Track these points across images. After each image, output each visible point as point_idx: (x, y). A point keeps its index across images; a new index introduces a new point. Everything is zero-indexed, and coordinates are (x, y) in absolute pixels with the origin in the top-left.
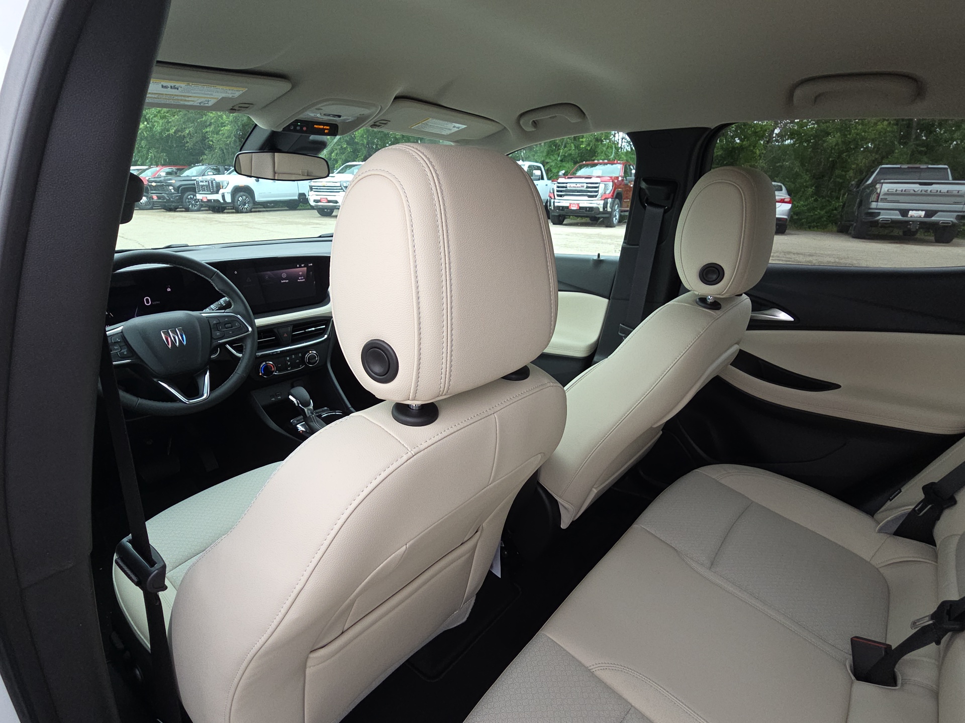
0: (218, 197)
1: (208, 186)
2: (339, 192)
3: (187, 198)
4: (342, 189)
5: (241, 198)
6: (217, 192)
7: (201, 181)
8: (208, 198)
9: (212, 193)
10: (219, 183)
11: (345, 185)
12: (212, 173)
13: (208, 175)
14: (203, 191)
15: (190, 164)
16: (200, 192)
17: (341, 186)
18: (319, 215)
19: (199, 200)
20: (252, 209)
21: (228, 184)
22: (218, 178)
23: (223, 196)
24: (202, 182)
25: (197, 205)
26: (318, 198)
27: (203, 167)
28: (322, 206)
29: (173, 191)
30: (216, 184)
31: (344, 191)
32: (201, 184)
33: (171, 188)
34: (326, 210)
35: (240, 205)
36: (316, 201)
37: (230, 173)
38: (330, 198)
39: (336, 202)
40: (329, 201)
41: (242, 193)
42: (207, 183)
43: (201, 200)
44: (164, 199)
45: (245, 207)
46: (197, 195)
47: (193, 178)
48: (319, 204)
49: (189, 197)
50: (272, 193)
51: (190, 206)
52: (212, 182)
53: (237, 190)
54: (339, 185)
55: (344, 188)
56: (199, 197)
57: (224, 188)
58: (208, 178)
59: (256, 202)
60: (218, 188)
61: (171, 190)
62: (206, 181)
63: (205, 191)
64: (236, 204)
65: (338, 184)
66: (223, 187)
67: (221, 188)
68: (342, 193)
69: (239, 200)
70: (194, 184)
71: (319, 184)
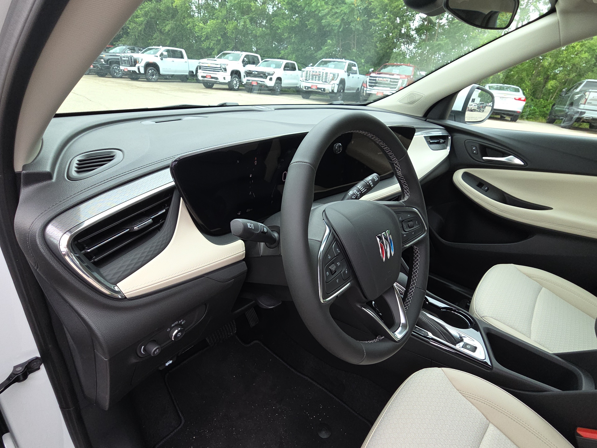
0: (135, 69)
1: (128, 61)
2: (219, 71)
3: (113, 68)
4: (221, 70)
5: (150, 71)
6: (135, 66)
7: (124, 57)
8: (128, 69)
9: (131, 66)
10: (136, 59)
11: (223, 67)
12: (130, 52)
13: (128, 53)
14: (124, 64)
16: (123, 65)
17: (220, 68)
18: (204, 87)
19: (121, 70)
21: (142, 60)
22: (135, 55)
23: (139, 69)
25: (120, 74)
26: (205, 75)
27: (124, 47)
28: (207, 80)
29: (103, 62)
30: (134, 60)
31: (222, 71)
32: (123, 59)
33: (102, 60)
34: (209, 84)
35: (150, 76)
36: (202, 77)
37: (143, 53)
38: (212, 76)
39: (217, 79)
40: (212, 78)
41: (151, 68)
42: (128, 58)
43: (124, 70)
44: (98, 68)
45: (153, 77)
46: (121, 66)
47: (117, 54)
48: (205, 79)
49: (115, 68)
50: (171, 69)
51: (115, 74)
52: (131, 58)
53: (148, 65)
54: (220, 67)
55: (222, 69)
56: (122, 68)
57: (139, 62)
58: (128, 55)
59: (161, 75)
60: (134, 62)
61: (102, 62)
62: (127, 57)
63: (126, 64)
64: (147, 74)
65: (219, 66)
66: (138, 62)
67: (137, 62)
68: (221, 73)
69: (149, 73)
70: (119, 59)
71: (206, 65)
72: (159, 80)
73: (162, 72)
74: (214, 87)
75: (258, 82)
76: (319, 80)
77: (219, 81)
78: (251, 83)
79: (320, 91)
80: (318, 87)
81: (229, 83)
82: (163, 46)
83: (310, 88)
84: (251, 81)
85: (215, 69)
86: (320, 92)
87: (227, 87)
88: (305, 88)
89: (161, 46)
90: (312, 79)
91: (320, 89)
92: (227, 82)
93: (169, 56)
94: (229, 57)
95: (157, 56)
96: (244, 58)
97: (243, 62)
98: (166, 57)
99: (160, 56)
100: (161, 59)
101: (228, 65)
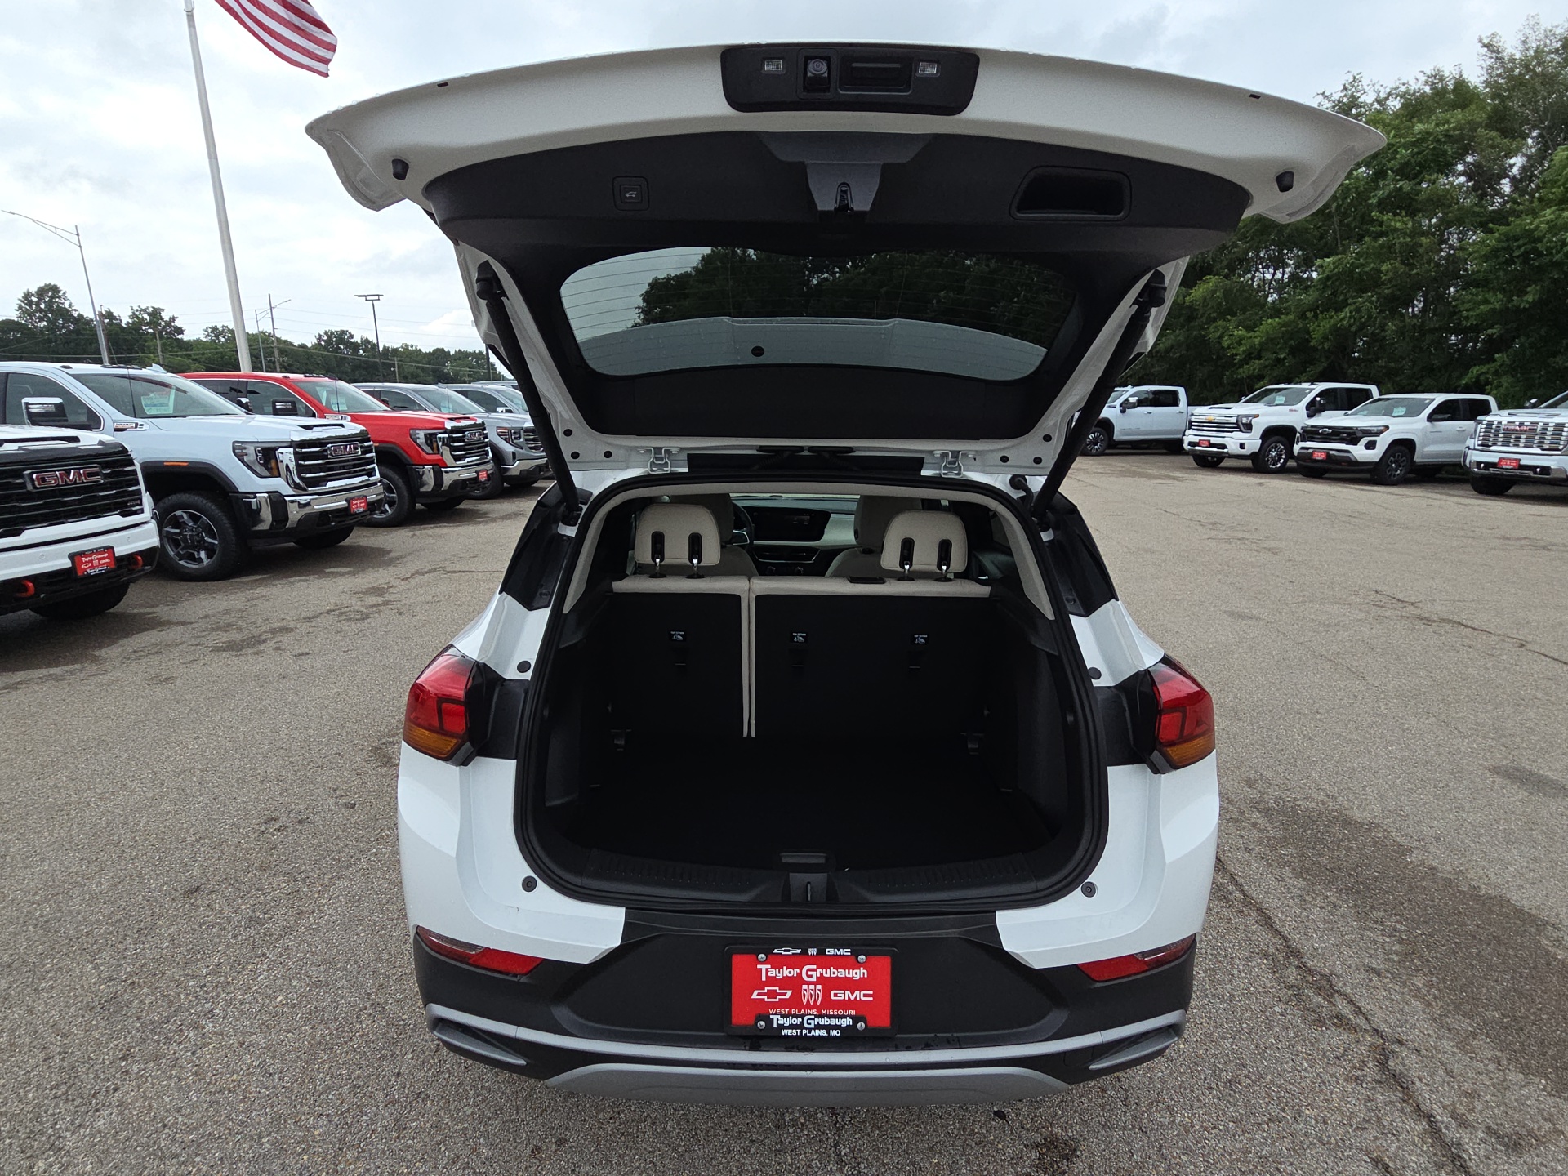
4: (1238, 428)
11: (1244, 420)
18: (1196, 466)
20: (1105, 450)
26: (1196, 439)
28: (1199, 451)
31: (1241, 431)
34: (1209, 459)
35: (1088, 445)
36: (1191, 444)
38: (1213, 440)
39: (1224, 446)
40: (1212, 445)
41: (1095, 429)
45: (1096, 447)
48: (1197, 448)
50: (1143, 429)
54: (1235, 421)
55: (1241, 426)
59: (1114, 440)
65: (1233, 420)
68: (1238, 435)
69: (1089, 438)
71: (1202, 419)
72: (1107, 451)
73: (1117, 436)
74: (1223, 465)
75: (1331, 452)
76: (1528, 444)
77: (1227, 453)
78: (1312, 454)
79: (1531, 474)
80: (1522, 462)
81: (1253, 456)
82: (1133, 386)
83: (1494, 465)
84: (1310, 451)
85: (1220, 427)
86: (1529, 477)
87: (1248, 463)
88: (1479, 467)
89: (1130, 386)
90: (1506, 443)
91: (1532, 468)
92: (1249, 453)
93: (1141, 403)
94: (1278, 398)
95: (1115, 407)
96: (1315, 398)
97: (1308, 407)
98: (1133, 406)
99: (1121, 405)
100: (1123, 411)
101: (1258, 416)
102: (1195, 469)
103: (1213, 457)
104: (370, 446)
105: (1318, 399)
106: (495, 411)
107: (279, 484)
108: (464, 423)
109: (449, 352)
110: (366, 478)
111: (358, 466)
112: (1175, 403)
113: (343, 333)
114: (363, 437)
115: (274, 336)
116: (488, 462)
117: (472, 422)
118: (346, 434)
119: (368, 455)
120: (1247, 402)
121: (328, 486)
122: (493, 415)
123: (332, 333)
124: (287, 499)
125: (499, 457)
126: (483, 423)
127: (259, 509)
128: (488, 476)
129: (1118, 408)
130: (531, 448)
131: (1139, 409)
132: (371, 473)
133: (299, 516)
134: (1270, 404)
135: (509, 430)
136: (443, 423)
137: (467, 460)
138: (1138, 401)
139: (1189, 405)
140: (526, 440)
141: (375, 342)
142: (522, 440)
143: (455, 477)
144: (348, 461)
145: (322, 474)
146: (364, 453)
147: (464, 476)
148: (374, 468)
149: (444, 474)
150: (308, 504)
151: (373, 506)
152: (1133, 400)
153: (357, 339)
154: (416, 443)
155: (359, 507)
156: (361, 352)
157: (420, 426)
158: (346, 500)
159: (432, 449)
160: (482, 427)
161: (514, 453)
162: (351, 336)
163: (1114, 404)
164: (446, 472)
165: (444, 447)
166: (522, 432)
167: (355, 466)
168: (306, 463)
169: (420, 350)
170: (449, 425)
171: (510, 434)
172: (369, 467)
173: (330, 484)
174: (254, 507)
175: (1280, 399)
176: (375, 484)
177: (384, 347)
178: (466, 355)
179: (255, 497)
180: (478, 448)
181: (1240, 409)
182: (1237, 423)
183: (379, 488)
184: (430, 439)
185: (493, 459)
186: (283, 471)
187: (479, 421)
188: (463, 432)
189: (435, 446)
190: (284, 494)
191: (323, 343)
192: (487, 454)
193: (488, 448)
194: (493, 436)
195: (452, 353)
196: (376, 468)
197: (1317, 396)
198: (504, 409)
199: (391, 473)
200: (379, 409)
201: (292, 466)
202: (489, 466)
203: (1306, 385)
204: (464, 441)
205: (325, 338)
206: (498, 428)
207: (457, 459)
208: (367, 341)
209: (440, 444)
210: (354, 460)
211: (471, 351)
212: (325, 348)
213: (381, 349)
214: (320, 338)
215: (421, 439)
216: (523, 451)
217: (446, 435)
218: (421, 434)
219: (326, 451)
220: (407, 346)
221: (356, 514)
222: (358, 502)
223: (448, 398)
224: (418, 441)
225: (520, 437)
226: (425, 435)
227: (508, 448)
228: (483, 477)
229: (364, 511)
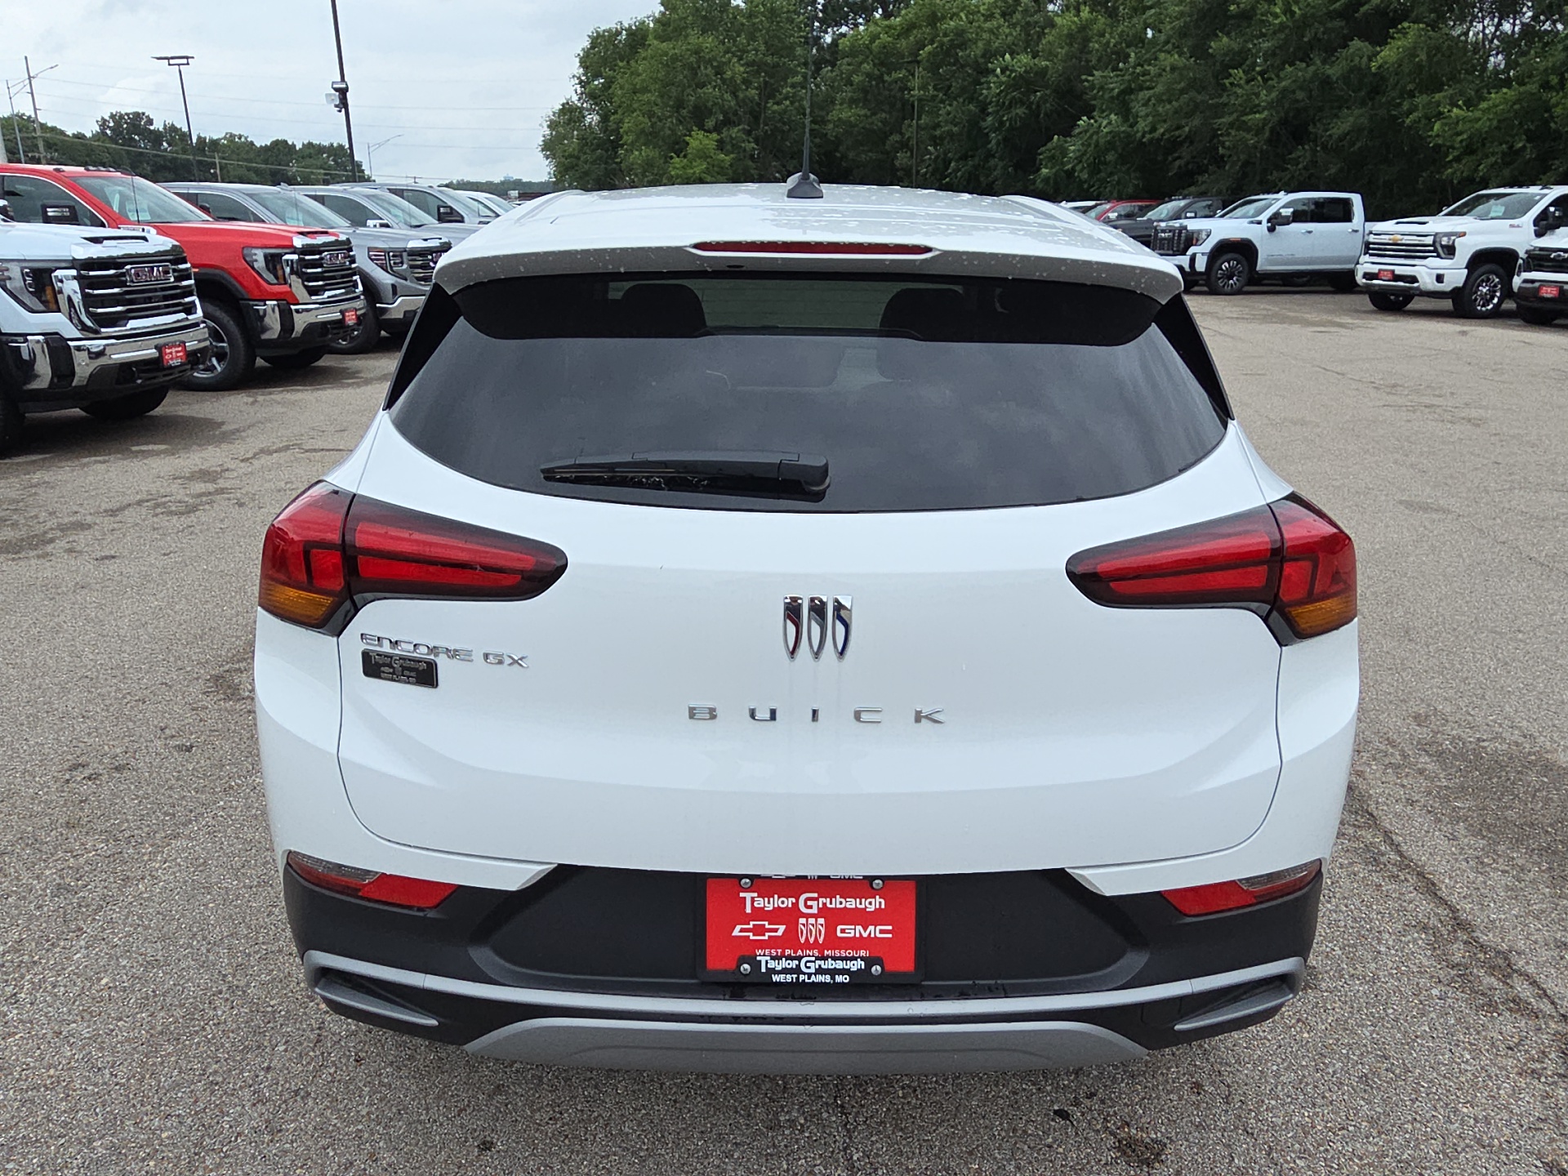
4: (1435, 251)
5: (1226, 264)
6: (1184, 252)
10: (1193, 232)
11: (1445, 241)
13: (1187, 218)
15: (1162, 197)
18: (1372, 307)
20: (1242, 287)
21: (1208, 236)
22: (1196, 225)
23: (1193, 260)
24: (1163, 231)
26: (1375, 269)
27: (1182, 203)
28: (1379, 285)
30: (1186, 237)
31: (1439, 256)
32: (1162, 235)
34: (1392, 297)
35: (1220, 279)
36: (1366, 275)
37: (1222, 216)
38: (1399, 270)
39: (1414, 279)
40: (1397, 278)
41: (1229, 256)
42: (1170, 234)
45: (1231, 281)
48: (1375, 282)
50: (1297, 256)
52: (1180, 233)
53: (1225, 248)
54: (1431, 242)
55: (1440, 249)
57: (1199, 243)
58: (1176, 224)
59: (1257, 272)
60: (1191, 239)
62: (1170, 231)
64: (1213, 273)
65: (1429, 240)
66: (1197, 240)
67: (1194, 242)
68: (1434, 262)
69: (1222, 269)
70: (1150, 236)
71: (1385, 239)
72: (1246, 289)
73: (1262, 265)
74: (1410, 306)
75: (1565, 287)
77: (1418, 288)
78: (1539, 289)
81: (1455, 294)
82: (1288, 192)
84: (1537, 284)
85: (1413, 252)
87: (1447, 304)
89: (1282, 193)
92: (1449, 289)
93: (1299, 217)
94: (1494, 208)
95: (1260, 223)
96: (1547, 208)
97: (1536, 222)
98: (1286, 221)
99: (1269, 221)
100: (1271, 230)
101: (1464, 234)
102: (1372, 312)
103: (1397, 296)
104: (187, 269)
105: (1552, 209)
106: (365, 225)
107: (58, 322)
108: (320, 240)
109: (294, 146)
110: (182, 315)
111: (171, 300)
112: (1347, 217)
113: (138, 116)
114: (175, 257)
115: (35, 121)
116: (358, 297)
117: (332, 239)
118: (151, 251)
119: (185, 283)
120: (1450, 214)
121: (129, 326)
122: (361, 230)
123: (121, 117)
124: (71, 343)
125: (372, 291)
126: (348, 239)
127: (33, 361)
128: (358, 317)
129: (1265, 225)
130: (419, 279)
131: (1295, 226)
132: (189, 309)
133: (90, 370)
134: (1482, 218)
135: (386, 252)
136: (291, 239)
137: (327, 294)
138: (1294, 213)
139: (1367, 220)
140: (412, 267)
141: (185, 129)
142: (405, 266)
143: (311, 318)
144: (155, 290)
145: (119, 309)
146: (179, 279)
147: (322, 318)
148: (193, 302)
149: (295, 314)
150: (101, 354)
151: (195, 358)
152: (1287, 212)
153: (158, 125)
154: (253, 268)
155: (174, 357)
156: (165, 144)
157: (258, 242)
158: (156, 347)
159: (277, 277)
160: (346, 246)
161: (393, 286)
162: (150, 122)
163: (1259, 218)
164: (297, 311)
165: (294, 277)
166: (405, 254)
167: (166, 298)
168: (96, 292)
169: (252, 143)
170: (298, 242)
171: (389, 258)
172: (187, 300)
173: (132, 324)
174: (25, 356)
175: (1496, 208)
176: (196, 325)
177: (199, 138)
178: (320, 149)
179: (26, 341)
180: (343, 277)
181: (1439, 224)
182: (1433, 245)
183: (202, 331)
184: (273, 261)
185: (364, 293)
186: (63, 304)
187: (343, 238)
188: (320, 253)
189: (280, 273)
190: (67, 337)
191: (108, 132)
192: (356, 286)
193: (356, 278)
194: (363, 262)
195: (299, 146)
196: (197, 302)
197: (1551, 205)
198: (378, 222)
199: (219, 313)
200: (198, 219)
201: (77, 299)
202: (360, 304)
203: (1534, 190)
204: (321, 266)
205: (112, 124)
206: (370, 249)
207: (313, 291)
208: (173, 129)
209: (288, 270)
210: (163, 289)
211: (326, 143)
212: (112, 139)
213: (194, 141)
214: (103, 123)
215: (260, 263)
216: (408, 283)
217: (295, 257)
218: (259, 256)
219: (123, 274)
220: (232, 136)
221: (171, 367)
222: (174, 350)
223: (296, 204)
224: (256, 265)
225: (402, 263)
226: (266, 256)
227: (385, 278)
228: (351, 320)
229: (182, 364)
